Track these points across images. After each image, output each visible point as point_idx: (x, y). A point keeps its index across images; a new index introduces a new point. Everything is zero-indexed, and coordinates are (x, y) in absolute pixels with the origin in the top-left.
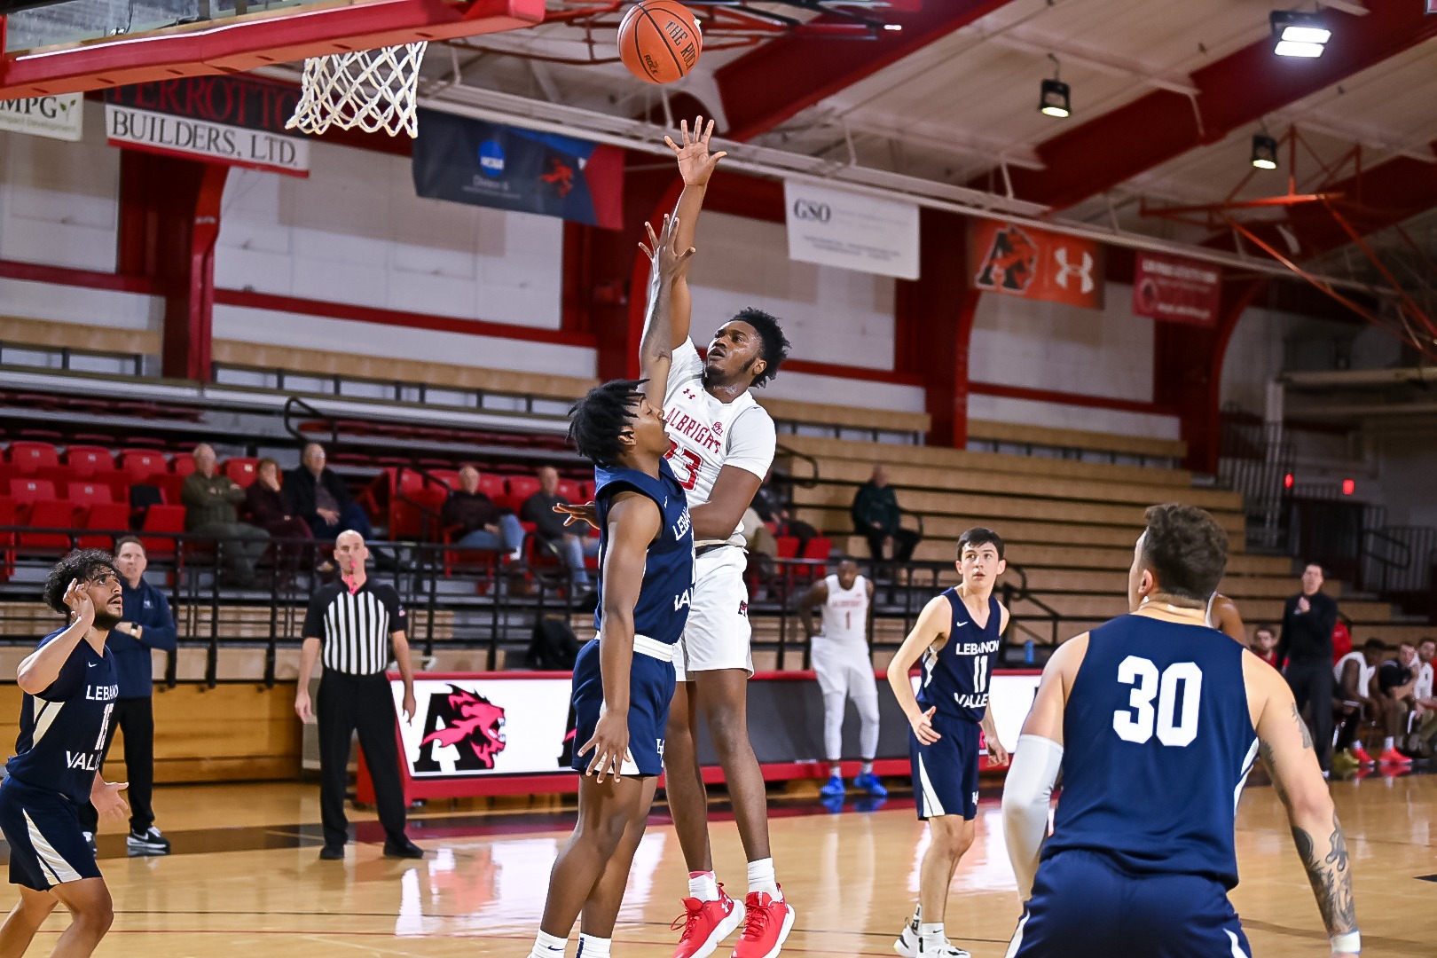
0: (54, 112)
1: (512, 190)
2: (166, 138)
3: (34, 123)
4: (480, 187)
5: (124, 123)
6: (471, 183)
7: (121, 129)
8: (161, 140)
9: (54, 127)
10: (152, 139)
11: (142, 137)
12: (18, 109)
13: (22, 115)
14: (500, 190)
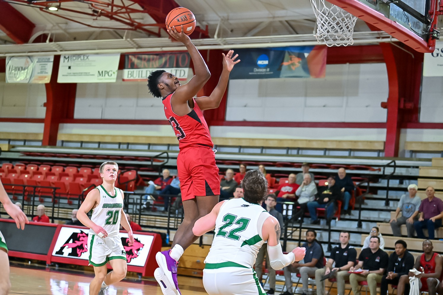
0: (111, 75)
1: (270, 71)
2: (143, 76)
3: (106, 79)
4: (257, 72)
5: (131, 74)
6: (253, 71)
7: (130, 76)
8: (142, 77)
9: (111, 79)
10: (139, 77)
11: (136, 77)
12: (102, 76)
13: (103, 77)
14: (267, 72)
